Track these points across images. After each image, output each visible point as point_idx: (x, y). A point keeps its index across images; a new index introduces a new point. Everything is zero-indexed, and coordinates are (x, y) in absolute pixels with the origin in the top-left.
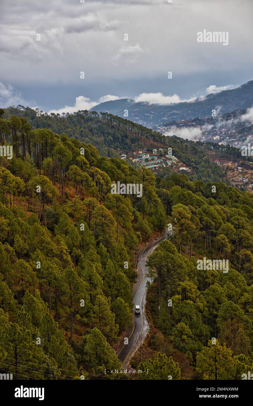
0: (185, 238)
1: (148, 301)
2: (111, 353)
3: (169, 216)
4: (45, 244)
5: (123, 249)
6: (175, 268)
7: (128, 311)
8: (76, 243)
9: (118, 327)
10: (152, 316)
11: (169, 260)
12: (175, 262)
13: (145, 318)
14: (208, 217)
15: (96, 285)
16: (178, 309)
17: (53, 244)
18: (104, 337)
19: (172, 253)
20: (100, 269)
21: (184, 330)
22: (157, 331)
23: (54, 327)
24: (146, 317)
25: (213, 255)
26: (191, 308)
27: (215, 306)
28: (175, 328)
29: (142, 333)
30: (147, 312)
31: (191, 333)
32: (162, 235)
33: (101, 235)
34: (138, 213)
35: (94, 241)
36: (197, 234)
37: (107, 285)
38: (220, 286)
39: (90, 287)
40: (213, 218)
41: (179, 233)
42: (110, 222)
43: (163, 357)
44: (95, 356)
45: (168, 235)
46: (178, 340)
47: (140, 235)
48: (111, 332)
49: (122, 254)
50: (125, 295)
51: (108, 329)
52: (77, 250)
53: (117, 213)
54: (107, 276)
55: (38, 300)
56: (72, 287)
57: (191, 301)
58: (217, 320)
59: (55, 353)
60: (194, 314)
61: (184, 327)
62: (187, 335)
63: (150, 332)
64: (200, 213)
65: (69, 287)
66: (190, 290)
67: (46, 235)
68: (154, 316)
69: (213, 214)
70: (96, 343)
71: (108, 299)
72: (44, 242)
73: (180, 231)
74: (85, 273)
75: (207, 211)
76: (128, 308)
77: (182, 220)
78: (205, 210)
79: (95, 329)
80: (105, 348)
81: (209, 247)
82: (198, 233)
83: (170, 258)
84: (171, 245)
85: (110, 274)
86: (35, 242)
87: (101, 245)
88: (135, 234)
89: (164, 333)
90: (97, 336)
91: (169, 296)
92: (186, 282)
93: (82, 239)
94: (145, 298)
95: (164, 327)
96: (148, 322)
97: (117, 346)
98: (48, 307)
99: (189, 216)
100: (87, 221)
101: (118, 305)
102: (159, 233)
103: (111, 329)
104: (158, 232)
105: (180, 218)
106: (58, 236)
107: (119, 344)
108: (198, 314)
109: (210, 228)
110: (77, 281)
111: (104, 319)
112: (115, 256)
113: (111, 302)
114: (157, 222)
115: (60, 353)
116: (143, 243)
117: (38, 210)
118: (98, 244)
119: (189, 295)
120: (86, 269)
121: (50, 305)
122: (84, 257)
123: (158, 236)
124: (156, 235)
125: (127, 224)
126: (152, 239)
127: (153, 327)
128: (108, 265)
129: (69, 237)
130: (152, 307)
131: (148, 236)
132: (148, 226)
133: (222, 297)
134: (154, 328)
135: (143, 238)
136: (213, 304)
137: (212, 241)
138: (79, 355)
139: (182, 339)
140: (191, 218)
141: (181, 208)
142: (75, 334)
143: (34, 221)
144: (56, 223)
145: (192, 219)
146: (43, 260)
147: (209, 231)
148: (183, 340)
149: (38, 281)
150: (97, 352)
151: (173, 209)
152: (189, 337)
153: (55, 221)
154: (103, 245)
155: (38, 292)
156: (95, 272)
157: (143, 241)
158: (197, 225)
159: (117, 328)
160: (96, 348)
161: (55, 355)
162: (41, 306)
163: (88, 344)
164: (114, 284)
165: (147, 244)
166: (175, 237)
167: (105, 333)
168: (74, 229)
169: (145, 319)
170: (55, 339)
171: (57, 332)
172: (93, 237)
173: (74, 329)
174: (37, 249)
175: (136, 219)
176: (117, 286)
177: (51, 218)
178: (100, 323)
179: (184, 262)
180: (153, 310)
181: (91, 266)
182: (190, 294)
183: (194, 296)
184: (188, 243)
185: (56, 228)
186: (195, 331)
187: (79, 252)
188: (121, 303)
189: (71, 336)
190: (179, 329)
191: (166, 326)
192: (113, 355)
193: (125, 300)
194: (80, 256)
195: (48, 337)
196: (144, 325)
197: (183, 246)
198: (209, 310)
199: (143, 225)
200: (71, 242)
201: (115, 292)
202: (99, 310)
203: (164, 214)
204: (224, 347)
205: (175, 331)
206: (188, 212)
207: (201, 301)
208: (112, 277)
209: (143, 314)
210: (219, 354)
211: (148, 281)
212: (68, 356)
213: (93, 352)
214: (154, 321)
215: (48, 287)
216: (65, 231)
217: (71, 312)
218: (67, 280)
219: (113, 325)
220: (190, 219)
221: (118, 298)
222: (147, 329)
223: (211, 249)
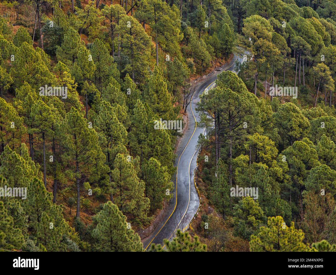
0: (262, 68)
1: (201, 164)
2: (134, 240)
3: (238, 35)
4: (39, 76)
5: (161, 84)
6: (240, 113)
7: (166, 179)
8: (88, 74)
9: (149, 202)
10: (205, 187)
11: (231, 101)
12: (240, 105)
13: (194, 190)
14: (301, 36)
15: (117, 137)
16: (243, 176)
17: (51, 75)
18: (123, 216)
19: (238, 92)
20: (125, 114)
21: (251, 208)
22: (212, 209)
23: (46, 199)
24: (196, 188)
25: (308, 96)
26: (263, 174)
27: (302, 173)
28: (237, 205)
29: (189, 212)
30: (198, 182)
31: (263, 212)
32: (228, 65)
33: (129, 63)
34: (190, 30)
35: (116, 71)
36: (282, 63)
37: (135, 139)
38: (311, 142)
39: (108, 141)
40: (309, 37)
41: (254, 61)
42: (142, 42)
43: (185, 236)
44: (110, 244)
45: (237, 64)
46: (241, 223)
47: (193, 63)
48: (138, 209)
49: (160, 92)
50: (162, 155)
51: (132, 204)
52: (90, 84)
53: (156, 28)
54: (135, 125)
55: (25, 159)
56: (79, 140)
57: (263, 163)
58: (302, 194)
59: (47, 237)
60: (268, 184)
61: (252, 203)
62: (257, 216)
63: (201, 212)
64: (287, 30)
65: (72, 141)
66: (263, 147)
67: (40, 61)
68: (209, 187)
69: (308, 32)
70: (110, 225)
71: (135, 159)
72: (37, 72)
73: (256, 57)
74: (99, 119)
75: (299, 26)
76: (166, 174)
77: (259, 41)
78: (297, 25)
79: (109, 203)
80: (125, 232)
81: (302, 83)
82: (284, 60)
83: (233, 98)
84: (237, 78)
85: (140, 122)
86: (24, 71)
87: (128, 77)
88: (185, 61)
89: (223, 213)
90: (113, 213)
91: (231, 156)
92: (257, 135)
93: (99, 69)
94: (196, 160)
95: (222, 203)
96: (199, 196)
97: (149, 230)
98: (41, 170)
99: (270, 34)
100: (109, 42)
101: (151, 169)
102: (224, 61)
103: (138, 206)
104: (222, 59)
105: (255, 37)
106: (61, 62)
107: (151, 228)
108: (274, 184)
109: (303, 54)
110: (85, 131)
111: (127, 189)
112: (148, 95)
113: (141, 164)
114: (221, 44)
115: (54, 237)
116: (198, 76)
117: (31, 23)
118: (123, 76)
119: (261, 154)
120: (102, 114)
121: (45, 168)
122: (101, 96)
123: (222, 65)
124: (218, 64)
125: (171, 46)
126: (213, 69)
127: (206, 203)
128: (136, 108)
129: (78, 64)
130: (206, 173)
131: (205, 65)
132: (205, 49)
133: (313, 159)
134: (207, 205)
135: (197, 69)
136: (299, 169)
137: (307, 74)
138: (88, 243)
139: (248, 221)
140: (274, 37)
141: (257, 22)
142: (84, 212)
143: (23, 39)
144: (59, 43)
145: (274, 40)
146: (35, 99)
147: (302, 59)
148: (250, 224)
149: (26, 130)
150: (112, 238)
151: (245, 24)
152: (259, 219)
153: (58, 40)
154: (131, 78)
155: (25, 147)
156: (114, 118)
157: (197, 72)
158: (283, 48)
159: (146, 204)
160: (111, 231)
161: (47, 241)
162: (29, 169)
163: (98, 225)
164: (146, 136)
165: (204, 77)
166: (248, 68)
167: (129, 210)
168: (85, 52)
169: (194, 192)
170: (46, 217)
171: (51, 206)
172: (115, 65)
173: (83, 205)
174: (26, 83)
175: (188, 39)
176: (150, 141)
177: (51, 35)
178: (121, 195)
179: (256, 105)
180: (208, 179)
181: (110, 109)
182: (263, 154)
183: (268, 156)
184: (268, 76)
185: (58, 51)
186: (268, 210)
187: (93, 88)
188: (156, 165)
189: (77, 214)
190: (243, 206)
191: (225, 202)
192: (137, 243)
193: (161, 162)
194: (95, 94)
195: (38, 215)
196: (191, 200)
197: (259, 81)
198: (292, 179)
199: (198, 48)
200: (80, 73)
201: (147, 150)
202: (120, 175)
203: (231, 30)
204: (292, 228)
205: (237, 210)
206: (269, 28)
207: (280, 164)
208: (142, 127)
209: (191, 184)
210: (284, 238)
211: (201, 135)
212: (67, 243)
213: (106, 238)
214: (209, 194)
215: (41, 139)
216: (72, 55)
217: (77, 179)
218: (70, 130)
219: (141, 198)
220: (271, 40)
221: (151, 159)
222: (196, 207)
223: (305, 87)
